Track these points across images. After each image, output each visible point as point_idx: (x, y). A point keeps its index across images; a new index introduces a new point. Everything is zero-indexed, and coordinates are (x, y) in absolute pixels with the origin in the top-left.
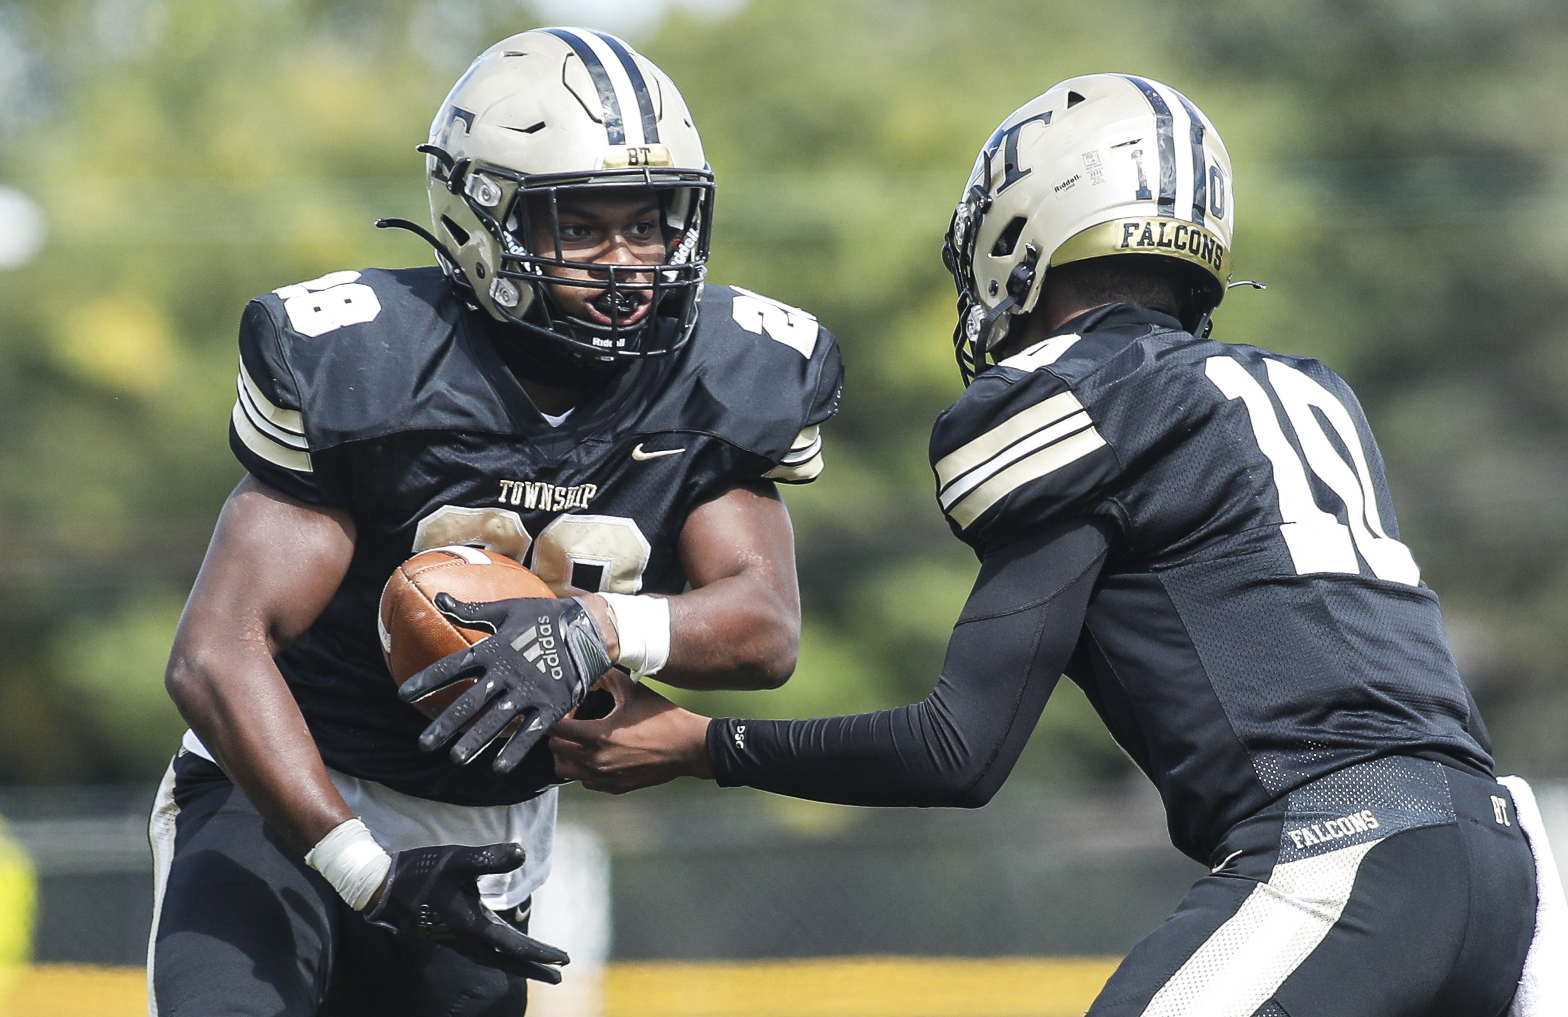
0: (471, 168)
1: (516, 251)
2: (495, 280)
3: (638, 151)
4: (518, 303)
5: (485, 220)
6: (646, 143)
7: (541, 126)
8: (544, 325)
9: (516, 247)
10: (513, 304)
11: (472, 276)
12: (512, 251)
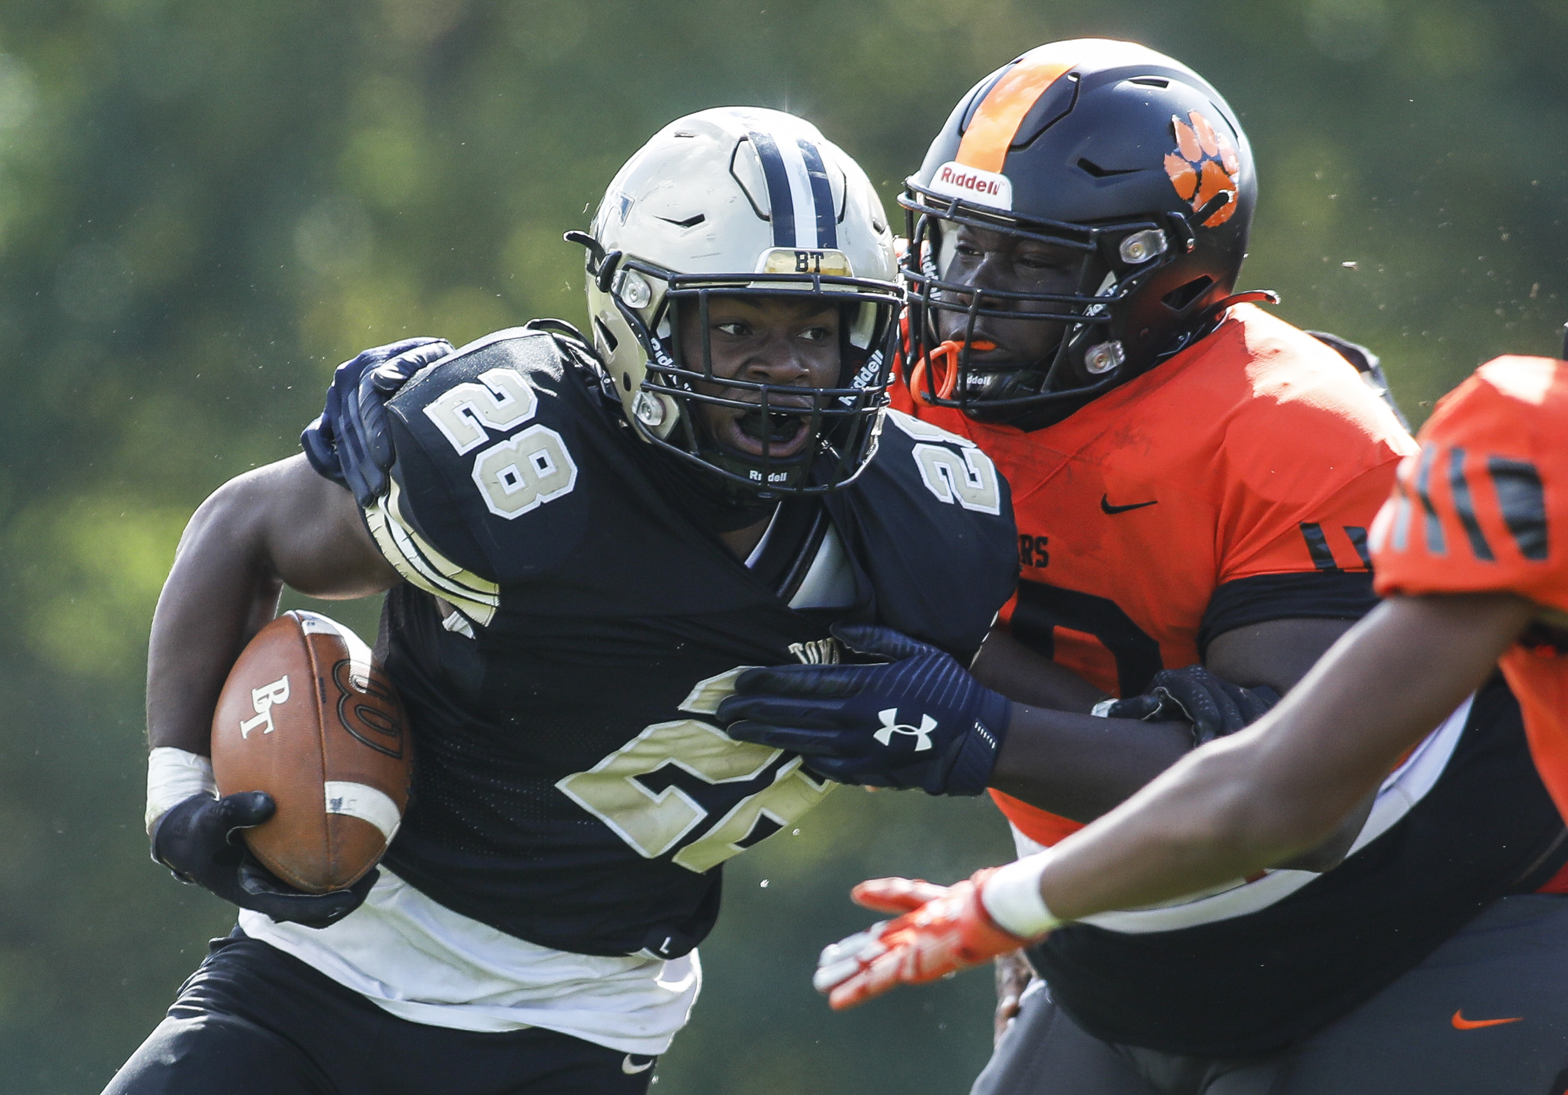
0: (621, 263)
1: (664, 362)
2: (639, 394)
3: (809, 256)
4: (662, 422)
5: (633, 325)
6: (819, 247)
7: (700, 219)
8: (686, 448)
9: (664, 358)
10: (657, 422)
11: (620, 388)
12: (660, 361)
